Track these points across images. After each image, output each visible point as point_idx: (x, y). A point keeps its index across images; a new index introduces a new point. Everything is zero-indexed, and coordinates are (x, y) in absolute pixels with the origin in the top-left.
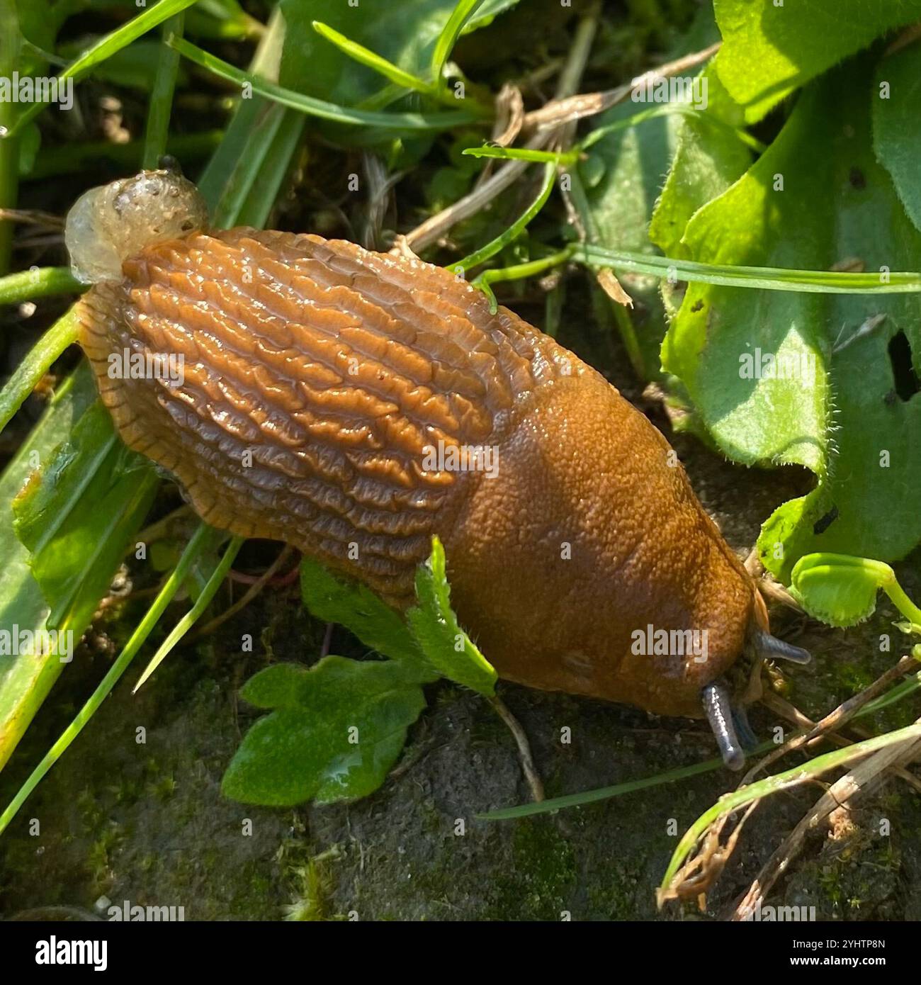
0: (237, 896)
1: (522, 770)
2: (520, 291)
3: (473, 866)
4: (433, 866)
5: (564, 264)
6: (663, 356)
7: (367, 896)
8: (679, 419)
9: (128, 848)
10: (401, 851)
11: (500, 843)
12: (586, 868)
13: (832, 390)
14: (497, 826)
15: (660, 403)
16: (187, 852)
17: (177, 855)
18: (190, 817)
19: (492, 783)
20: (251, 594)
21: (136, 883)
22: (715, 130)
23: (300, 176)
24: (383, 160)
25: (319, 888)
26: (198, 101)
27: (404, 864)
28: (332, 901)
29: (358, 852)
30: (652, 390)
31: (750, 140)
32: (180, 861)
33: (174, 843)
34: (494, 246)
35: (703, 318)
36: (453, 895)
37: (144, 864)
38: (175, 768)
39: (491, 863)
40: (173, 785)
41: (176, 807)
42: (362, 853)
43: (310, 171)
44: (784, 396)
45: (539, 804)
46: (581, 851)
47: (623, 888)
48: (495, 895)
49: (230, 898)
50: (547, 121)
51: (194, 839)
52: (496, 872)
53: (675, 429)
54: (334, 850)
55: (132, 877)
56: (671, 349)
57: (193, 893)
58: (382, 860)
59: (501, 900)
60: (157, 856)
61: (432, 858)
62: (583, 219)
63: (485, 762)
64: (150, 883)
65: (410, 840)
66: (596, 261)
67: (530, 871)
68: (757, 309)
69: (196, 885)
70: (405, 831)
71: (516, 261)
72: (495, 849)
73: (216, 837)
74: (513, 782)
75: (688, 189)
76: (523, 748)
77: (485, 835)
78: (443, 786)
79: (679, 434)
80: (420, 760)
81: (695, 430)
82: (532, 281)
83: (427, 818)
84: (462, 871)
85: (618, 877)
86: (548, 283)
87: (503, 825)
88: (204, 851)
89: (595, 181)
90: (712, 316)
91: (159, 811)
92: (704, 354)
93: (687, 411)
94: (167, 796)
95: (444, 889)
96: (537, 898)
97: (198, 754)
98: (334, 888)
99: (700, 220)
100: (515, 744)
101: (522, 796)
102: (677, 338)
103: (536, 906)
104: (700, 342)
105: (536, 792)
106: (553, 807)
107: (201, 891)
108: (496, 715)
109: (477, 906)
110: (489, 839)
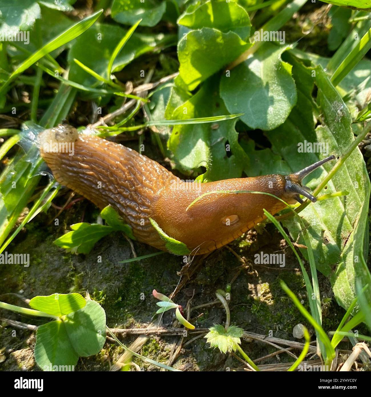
0: (57, 288)
1: (131, 251)
2: (133, 135)
3: (118, 274)
4: (108, 275)
5: (144, 128)
6: (168, 145)
7: (91, 283)
8: (173, 166)
9: (29, 277)
10: (100, 272)
11: (125, 269)
12: (148, 275)
13: (210, 152)
14: (125, 264)
15: (169, 163)
16: (44, 277)
17: (41, 278)
18: (45, 268)
19: (124, 255)
20: (61, 211)
21: (31, 286)
22: (181, 91)
23: (76, 109)
24: (97, 103)
25: (78, 282)
26: (48, 92)
27: (100, 275)
28: (82, 286)
29: (88, 273)
30: (167, 159)
31: (190, 94)
32: (42, 279)
33: (40, 275)
34: (124, 121)
35: (178, 137)
36: (113, 281)
37: (32, 281)
38: (41, 257)
39: (123, 274)
40: (40, 260)
41: (41, 266)
42: (90, 273)
43: (78, 108)
44: (198, 154)
45: (136, 259)
46: (147, 270)
47: (157, 279)
48: (124, 281)
49: (55, 288)
50: (139, 91)
51: (46, 273)
52: (124, 276)
53: (173, 168)
54: (82, 273)
55: (30, 284)
56: (170, 144)
57: (45, 287)
58: (95, 274)
59: (125, 283)
60: (36, 278)
61: (108, 273)
62: (148, 116)
63: (122, 250)
64: (34, 286)
65: (102, 269)
66: (151, 125)
67: (133, 276)
68: (192, 134)
69: (46, 285)
70: (101, 267)
71: (131, 126)
72: (124, 270)
73: (52, 273)
74: (129, 254)
75: (173, 104)
76: (132, 246)
77: (122, 267)
78: (111, 256)
79: (174, 169)
80: (105, 250)
81: (178, 169)
82: (136, 132)
83: (107, 264)
84: (115, 276)
85: (156, 276)
86: (140, 133)
87: (127, 264)
88: (48, 276)
89: (152, 108)
90: (181, 137)
91: (37, 268)
92: (179, 146)
93: (175, 164)
94: (39, 264)
95: (111, 280)
96: (135, 282)
97: (47, 252)
98: (82, 282)
99: (177, 111)
100: (130, 246)
101: (131, 257)
102: (172, 142)
103: (135, 284)
104: (178, 142)
105: (135, 256)
106: (139, 259)
107: (48, 287)
108: (125, 238)
109: (119, 284)
110: (123, 268)
